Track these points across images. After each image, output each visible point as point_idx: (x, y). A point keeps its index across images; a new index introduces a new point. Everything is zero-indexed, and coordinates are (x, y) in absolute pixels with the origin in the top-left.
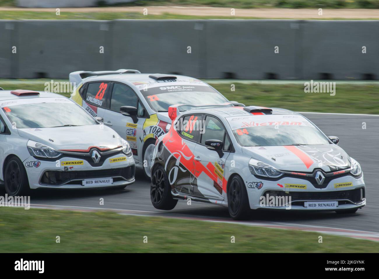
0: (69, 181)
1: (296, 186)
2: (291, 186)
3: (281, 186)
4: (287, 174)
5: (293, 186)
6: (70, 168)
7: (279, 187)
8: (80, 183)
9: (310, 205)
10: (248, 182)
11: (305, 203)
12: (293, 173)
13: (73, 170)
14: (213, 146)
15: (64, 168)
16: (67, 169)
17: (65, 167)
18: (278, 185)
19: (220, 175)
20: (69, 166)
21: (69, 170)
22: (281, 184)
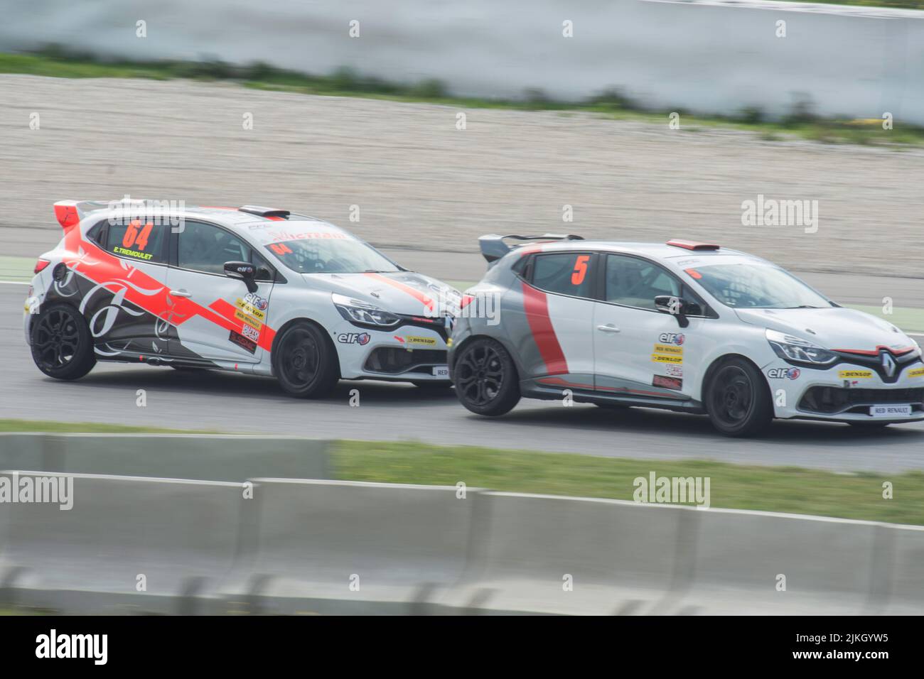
0: (851, 407)
1: (422, 341)
2: (415, 340)
3: (401, 340)
4: (408, 320)
5: (418, 340)
6: (854, 383)
7: (398, 341)
8: (866, 411)
9: (440, 373)
10: (337, 334)
11: (434, 368)
12: (415, 319)
13: (857, 386)
14: (241, 273)
15: (843, 382)
16: (849, 385)
17: (846, 381)
18: (396, 337)
19: (252, 320)
20: (851, 379)
21: (852, 386)
22: (399, 337)
